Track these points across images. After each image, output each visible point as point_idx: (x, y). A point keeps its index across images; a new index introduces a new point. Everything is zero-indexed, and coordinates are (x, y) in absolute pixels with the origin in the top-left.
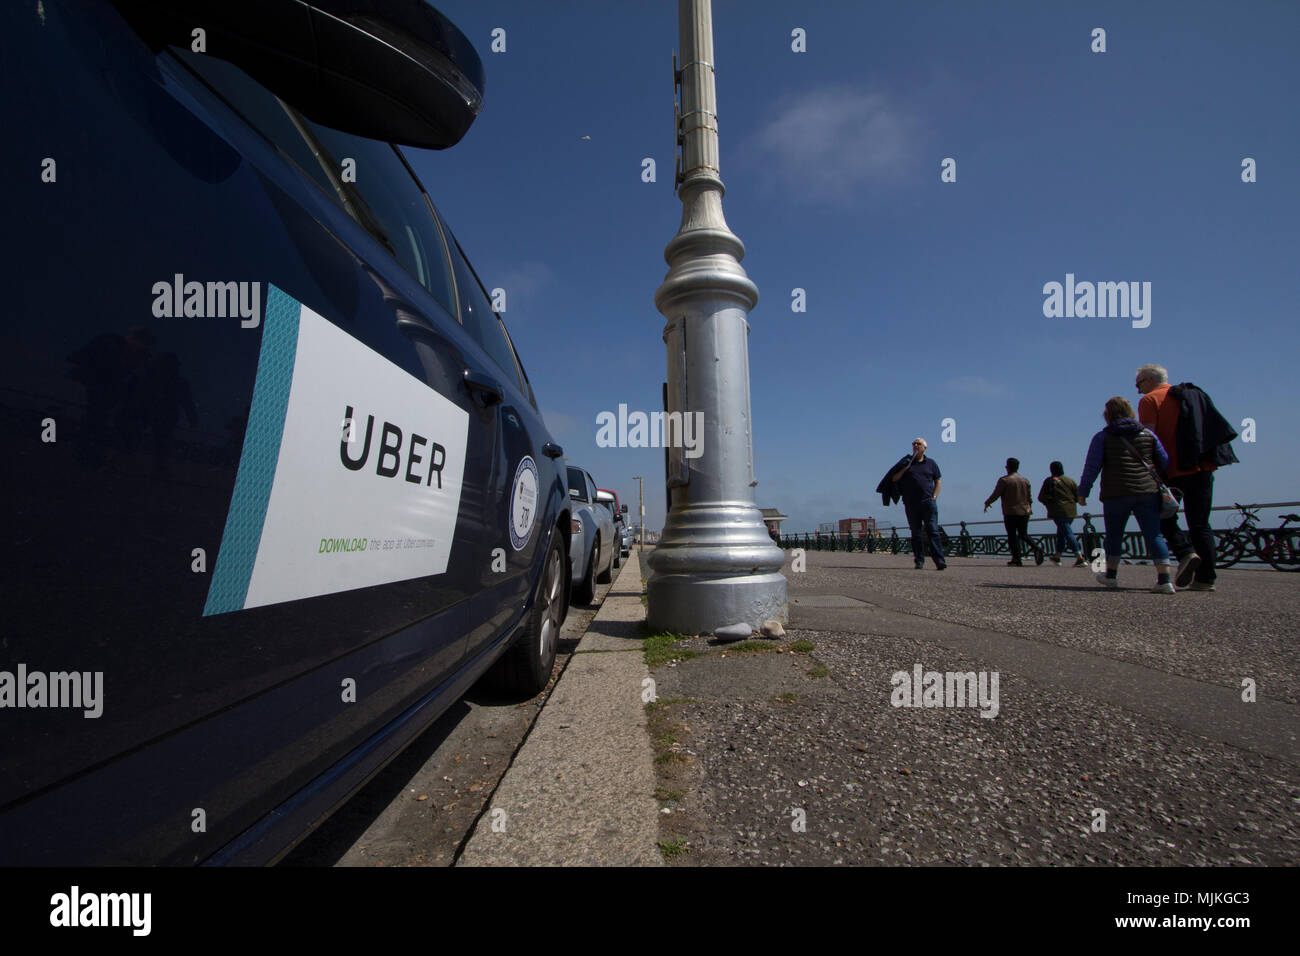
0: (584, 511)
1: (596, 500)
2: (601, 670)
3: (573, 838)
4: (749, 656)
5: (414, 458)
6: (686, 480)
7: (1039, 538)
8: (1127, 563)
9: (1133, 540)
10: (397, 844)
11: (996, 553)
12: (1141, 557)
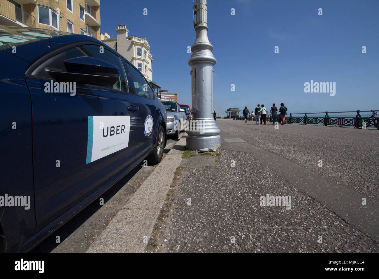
0: (176, 115)
1: (179, 111)
2: (171, 159)
3: (153, 193)
4: (205, 156)
5: (117, 130)
6: (195, 113)
7: (312, 118)
8: (336, 126)
9: (339, 120)
10: (125, 193)
11: (299, 123)
12: (340, 125)
